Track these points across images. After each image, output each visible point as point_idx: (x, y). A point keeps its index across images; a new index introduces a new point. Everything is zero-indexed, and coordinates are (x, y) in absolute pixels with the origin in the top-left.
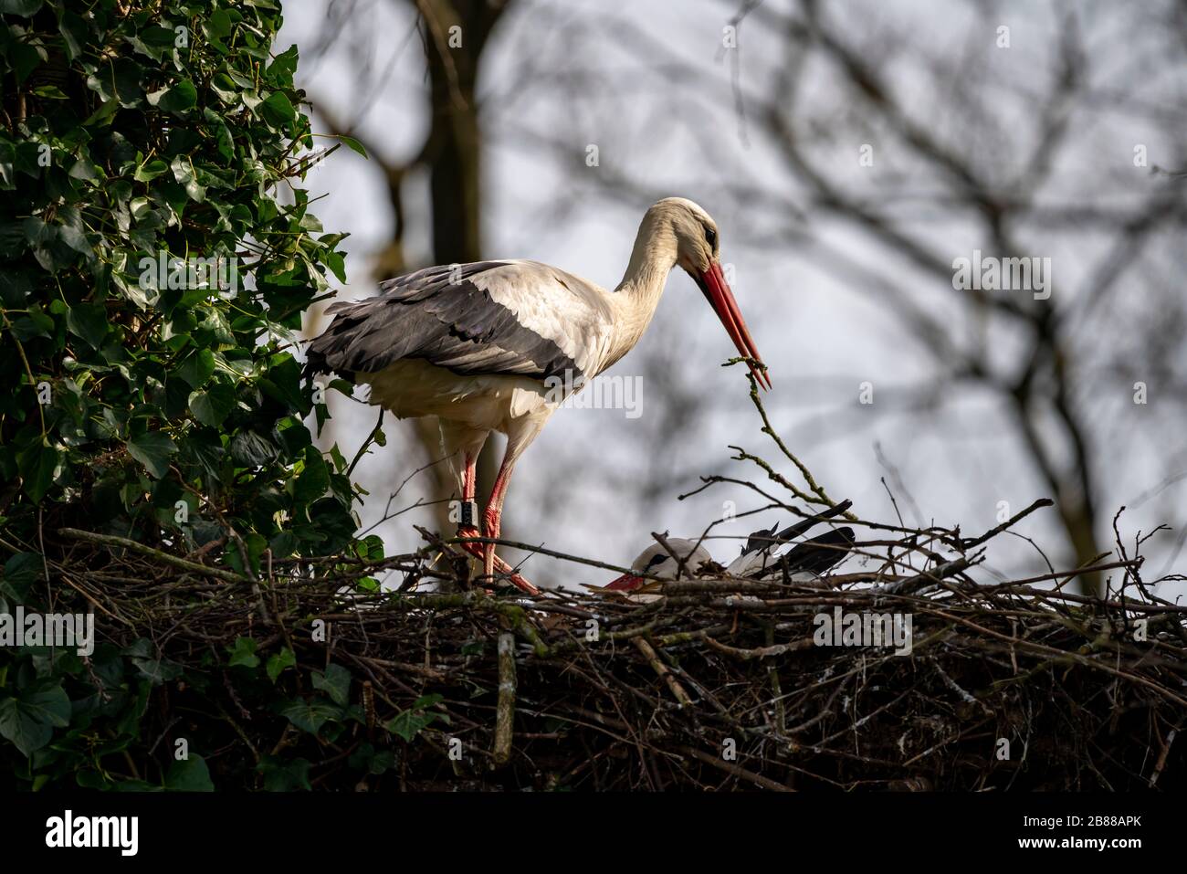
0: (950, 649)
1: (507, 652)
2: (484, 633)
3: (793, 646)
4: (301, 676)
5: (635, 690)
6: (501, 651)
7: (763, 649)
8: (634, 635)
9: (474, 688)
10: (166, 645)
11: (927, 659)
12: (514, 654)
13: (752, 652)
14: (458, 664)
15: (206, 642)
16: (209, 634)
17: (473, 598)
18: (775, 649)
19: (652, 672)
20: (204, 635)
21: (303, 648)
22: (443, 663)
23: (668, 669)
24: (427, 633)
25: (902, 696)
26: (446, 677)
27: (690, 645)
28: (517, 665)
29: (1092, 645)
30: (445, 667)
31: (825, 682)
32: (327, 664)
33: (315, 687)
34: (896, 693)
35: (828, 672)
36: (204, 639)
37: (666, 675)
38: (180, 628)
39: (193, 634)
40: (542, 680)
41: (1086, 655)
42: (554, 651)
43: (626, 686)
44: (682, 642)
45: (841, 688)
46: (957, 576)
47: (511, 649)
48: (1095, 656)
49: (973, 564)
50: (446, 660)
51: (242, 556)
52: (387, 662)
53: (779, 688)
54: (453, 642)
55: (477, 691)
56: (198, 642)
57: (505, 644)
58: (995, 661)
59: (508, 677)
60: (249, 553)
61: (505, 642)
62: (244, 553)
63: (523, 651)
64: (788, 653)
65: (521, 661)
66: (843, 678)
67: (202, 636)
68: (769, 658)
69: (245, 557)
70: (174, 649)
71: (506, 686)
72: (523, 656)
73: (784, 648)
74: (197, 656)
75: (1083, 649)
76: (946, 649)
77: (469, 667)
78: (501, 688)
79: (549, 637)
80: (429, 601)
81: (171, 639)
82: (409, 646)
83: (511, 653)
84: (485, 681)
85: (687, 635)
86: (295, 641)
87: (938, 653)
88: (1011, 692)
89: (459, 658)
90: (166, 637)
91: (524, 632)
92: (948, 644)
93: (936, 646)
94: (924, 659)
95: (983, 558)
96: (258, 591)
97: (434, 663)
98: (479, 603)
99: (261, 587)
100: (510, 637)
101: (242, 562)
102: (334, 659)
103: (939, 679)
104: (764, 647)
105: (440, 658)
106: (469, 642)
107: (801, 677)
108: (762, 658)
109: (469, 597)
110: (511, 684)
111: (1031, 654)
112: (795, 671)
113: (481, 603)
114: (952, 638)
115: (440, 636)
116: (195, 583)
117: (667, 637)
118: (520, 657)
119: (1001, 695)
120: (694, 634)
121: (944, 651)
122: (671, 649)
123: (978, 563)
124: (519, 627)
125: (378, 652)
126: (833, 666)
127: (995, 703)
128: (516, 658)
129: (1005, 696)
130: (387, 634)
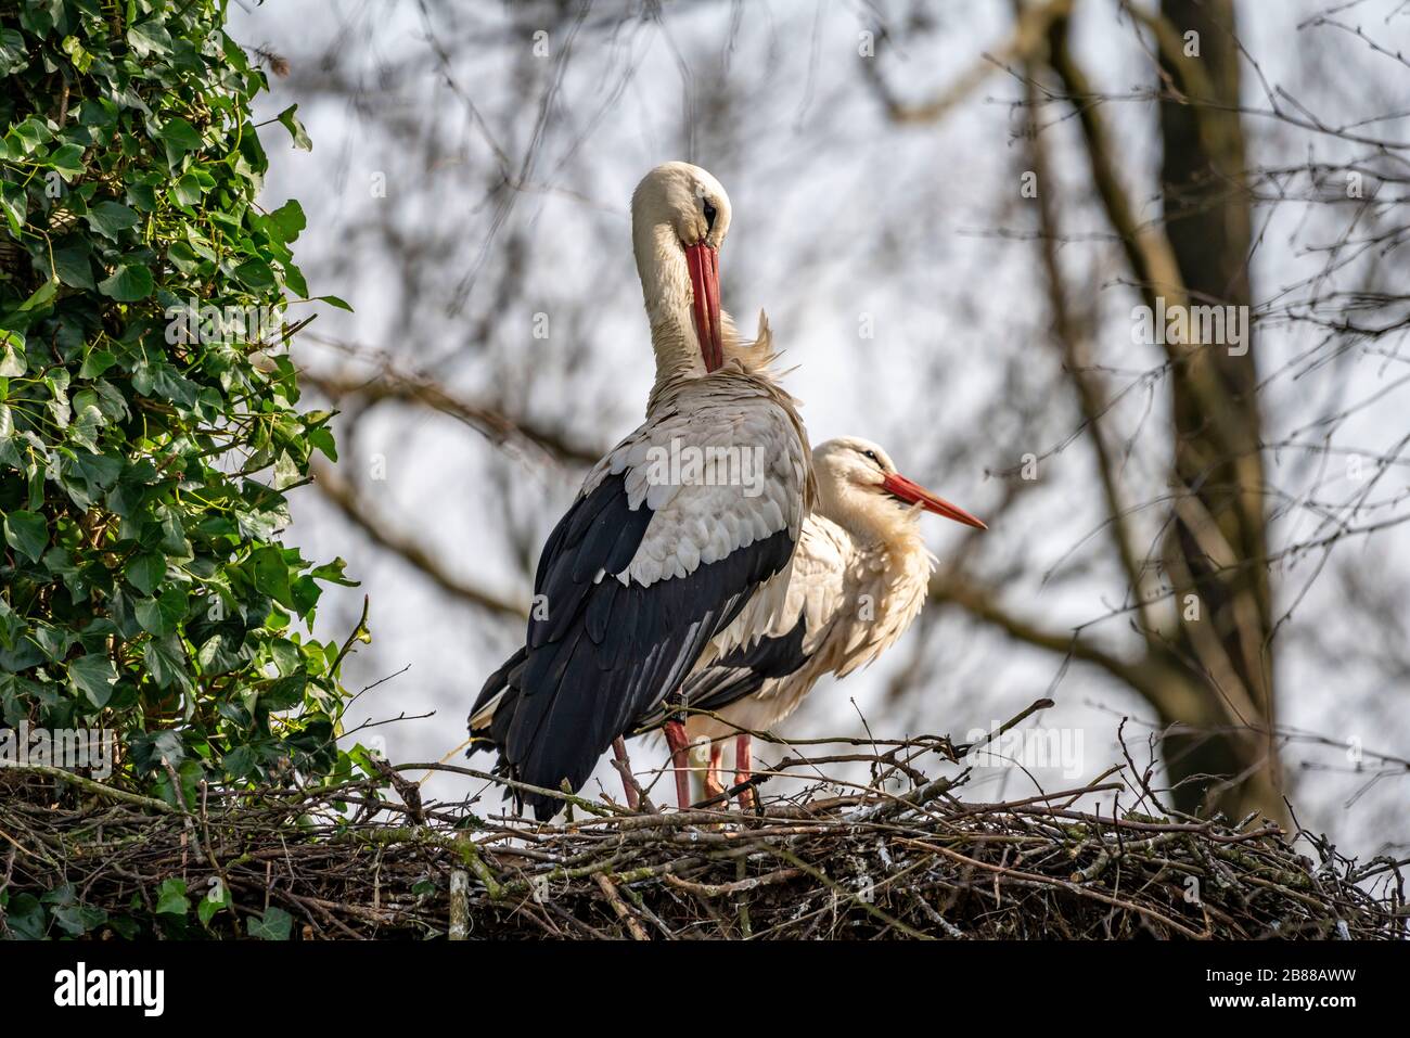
0: (936, 879)
1: (458, 891)
2: (438, 869)
3: (766, 880)
4: (238, 920)
5: (595, 931)
6: (453, 890)
7: (731, 884)
8: (595, 871)
9: (427, 930)
10: (92, 886)
11: (909, 891)
12: (467, 893)
13: (718, 887)
14: (410, 903)
15: (137, 882)
16: (141, 873)
17: (420, 834)
18: (745, 884)
19: (612, 913)
20: (135, 875)
21: (243, 889)
22: (395, 902)
23: (629, 909)
24: (376, 869)
25: (885, 931)
26: (395, 921)
27: (655, 879)
28: (471, 905)
29: (1084, 872)
30: (397, 906)
31: (800, 918)
32: (266, 907)
33: (250, 934)
34: (878, 928)
35: (803, 907)
36: (135, 879)
37: (627, 917)
38: (110, 867)
39: (124, 873)
40: (498, 920)
41: (1079, 882)
42: (505, 891)
43: (586, 926)
44: (645, 878)
45: (815, 926)
46: (942, 798)
47: (464, 887)
48: (1087, 884)
49: (958, 785)
50: (398, 898)
51: (174, 787)
52: (330, 904)
53: (749, 926)
54: (404, 879)
55: (430, 933)
56: (130, 882)
57: (458, 882)
58: (982, 891)
59: (459, 919)
60: (182, 783)
61: (457, 880)
62: (176, 785)
63: (478, 889)
64: (761, 887)
65: (475, 900)
66: (817, 915)
67: (133, 875)
68: (737, 894)
69: (177, 789)
70: (101, 891)
71: (456, 929)
72: (478, 894)
73: (754, 882)
74: (126, 899)
75: (1075, 877)
76: (931, 879)
77: (422, 906)
78: (451, 932)
79: (503, 875)
80: (377, 834)
81: (100, 879)
82: (358, 885)
83: (463, 892)
84: (439, 921)
85: (649, 870)
86: (232, 881)
87: (922, 883)
88: (1006, 922)
89: (410, 897)
90: (94, 877)
91: (475, 870)
92: (934, 873)
93: (921, 875)
94: (904, 892)
95: (968, 779)
96: (191, 825)
97: (385, 902)
98: (426, 839)
99: (194, 821)
100: (464, 875)
101: (175, 794)
102: (274, 902)
103: (921, 912)
104: (734, 881)
105: (392, 897)
106: (422, 879)
107: (776, 912)
108: (730, 894)
109: (415, 832)
110: (461, 927)
111: (1022, 882)
112: (771, 906)
113: (429, 838)
114: (938, 866)
115: (392, 872)
116: (129, 816)
117: (626, 873)
118: (473, 896)
119: (995, 926)
120: (658, 868)
121: (928, 881)
122: (635, 885)
123: (962, 784)
124: (470, 864)
125: (324, 892)
126: (810, 900)
127: (987, 934)
128: (469, 897)
129: (999, 926)
130: (335, 870)
